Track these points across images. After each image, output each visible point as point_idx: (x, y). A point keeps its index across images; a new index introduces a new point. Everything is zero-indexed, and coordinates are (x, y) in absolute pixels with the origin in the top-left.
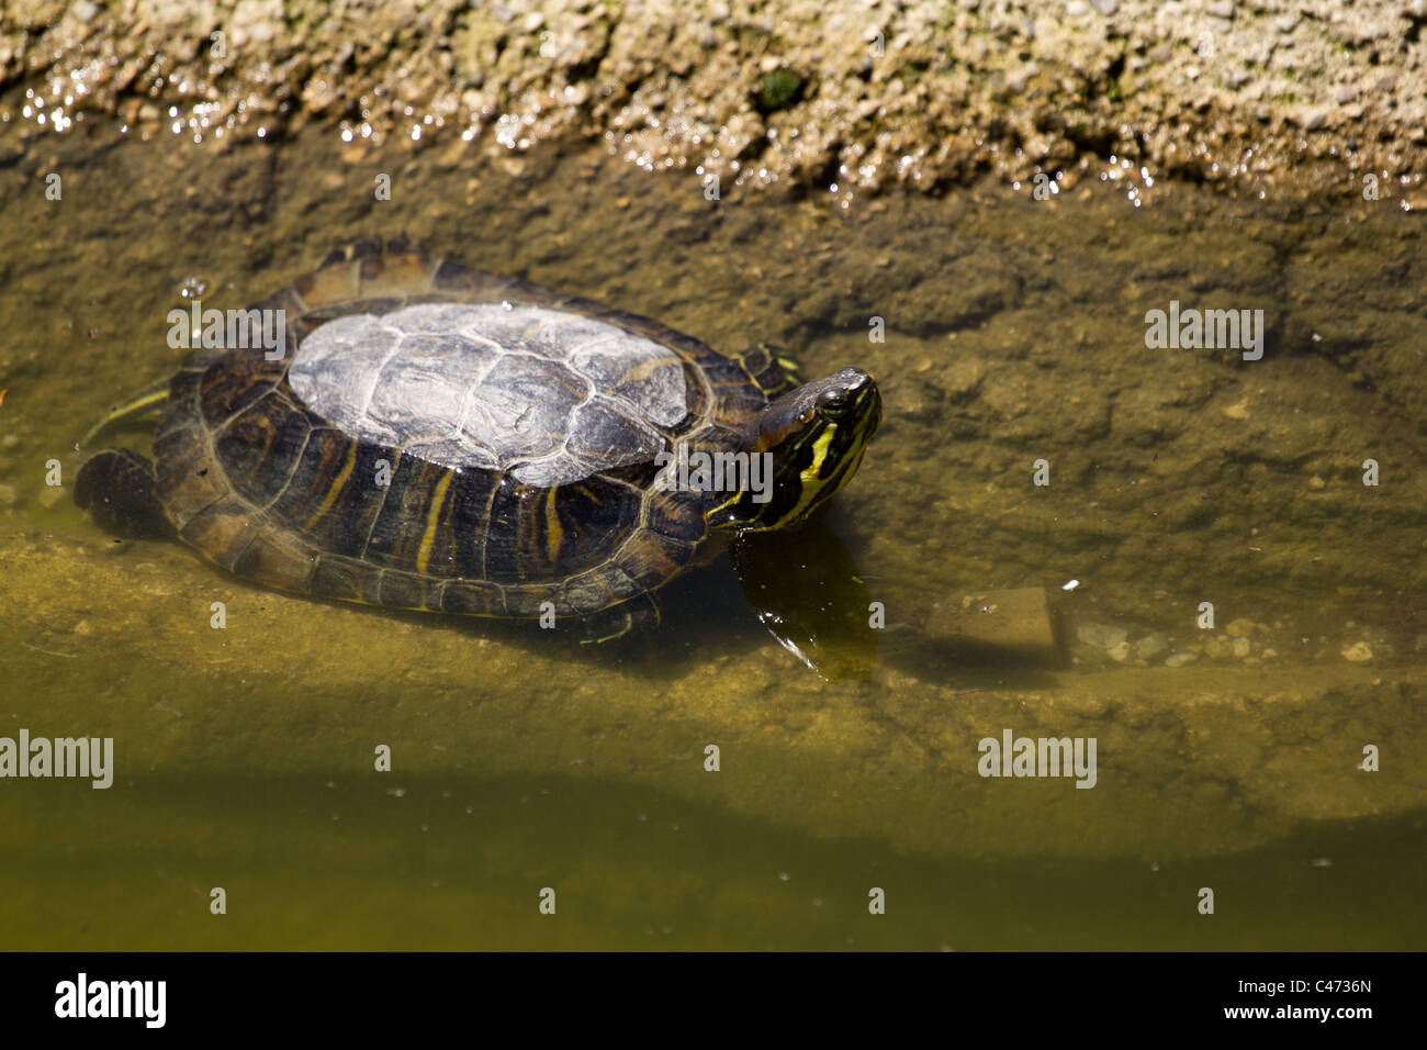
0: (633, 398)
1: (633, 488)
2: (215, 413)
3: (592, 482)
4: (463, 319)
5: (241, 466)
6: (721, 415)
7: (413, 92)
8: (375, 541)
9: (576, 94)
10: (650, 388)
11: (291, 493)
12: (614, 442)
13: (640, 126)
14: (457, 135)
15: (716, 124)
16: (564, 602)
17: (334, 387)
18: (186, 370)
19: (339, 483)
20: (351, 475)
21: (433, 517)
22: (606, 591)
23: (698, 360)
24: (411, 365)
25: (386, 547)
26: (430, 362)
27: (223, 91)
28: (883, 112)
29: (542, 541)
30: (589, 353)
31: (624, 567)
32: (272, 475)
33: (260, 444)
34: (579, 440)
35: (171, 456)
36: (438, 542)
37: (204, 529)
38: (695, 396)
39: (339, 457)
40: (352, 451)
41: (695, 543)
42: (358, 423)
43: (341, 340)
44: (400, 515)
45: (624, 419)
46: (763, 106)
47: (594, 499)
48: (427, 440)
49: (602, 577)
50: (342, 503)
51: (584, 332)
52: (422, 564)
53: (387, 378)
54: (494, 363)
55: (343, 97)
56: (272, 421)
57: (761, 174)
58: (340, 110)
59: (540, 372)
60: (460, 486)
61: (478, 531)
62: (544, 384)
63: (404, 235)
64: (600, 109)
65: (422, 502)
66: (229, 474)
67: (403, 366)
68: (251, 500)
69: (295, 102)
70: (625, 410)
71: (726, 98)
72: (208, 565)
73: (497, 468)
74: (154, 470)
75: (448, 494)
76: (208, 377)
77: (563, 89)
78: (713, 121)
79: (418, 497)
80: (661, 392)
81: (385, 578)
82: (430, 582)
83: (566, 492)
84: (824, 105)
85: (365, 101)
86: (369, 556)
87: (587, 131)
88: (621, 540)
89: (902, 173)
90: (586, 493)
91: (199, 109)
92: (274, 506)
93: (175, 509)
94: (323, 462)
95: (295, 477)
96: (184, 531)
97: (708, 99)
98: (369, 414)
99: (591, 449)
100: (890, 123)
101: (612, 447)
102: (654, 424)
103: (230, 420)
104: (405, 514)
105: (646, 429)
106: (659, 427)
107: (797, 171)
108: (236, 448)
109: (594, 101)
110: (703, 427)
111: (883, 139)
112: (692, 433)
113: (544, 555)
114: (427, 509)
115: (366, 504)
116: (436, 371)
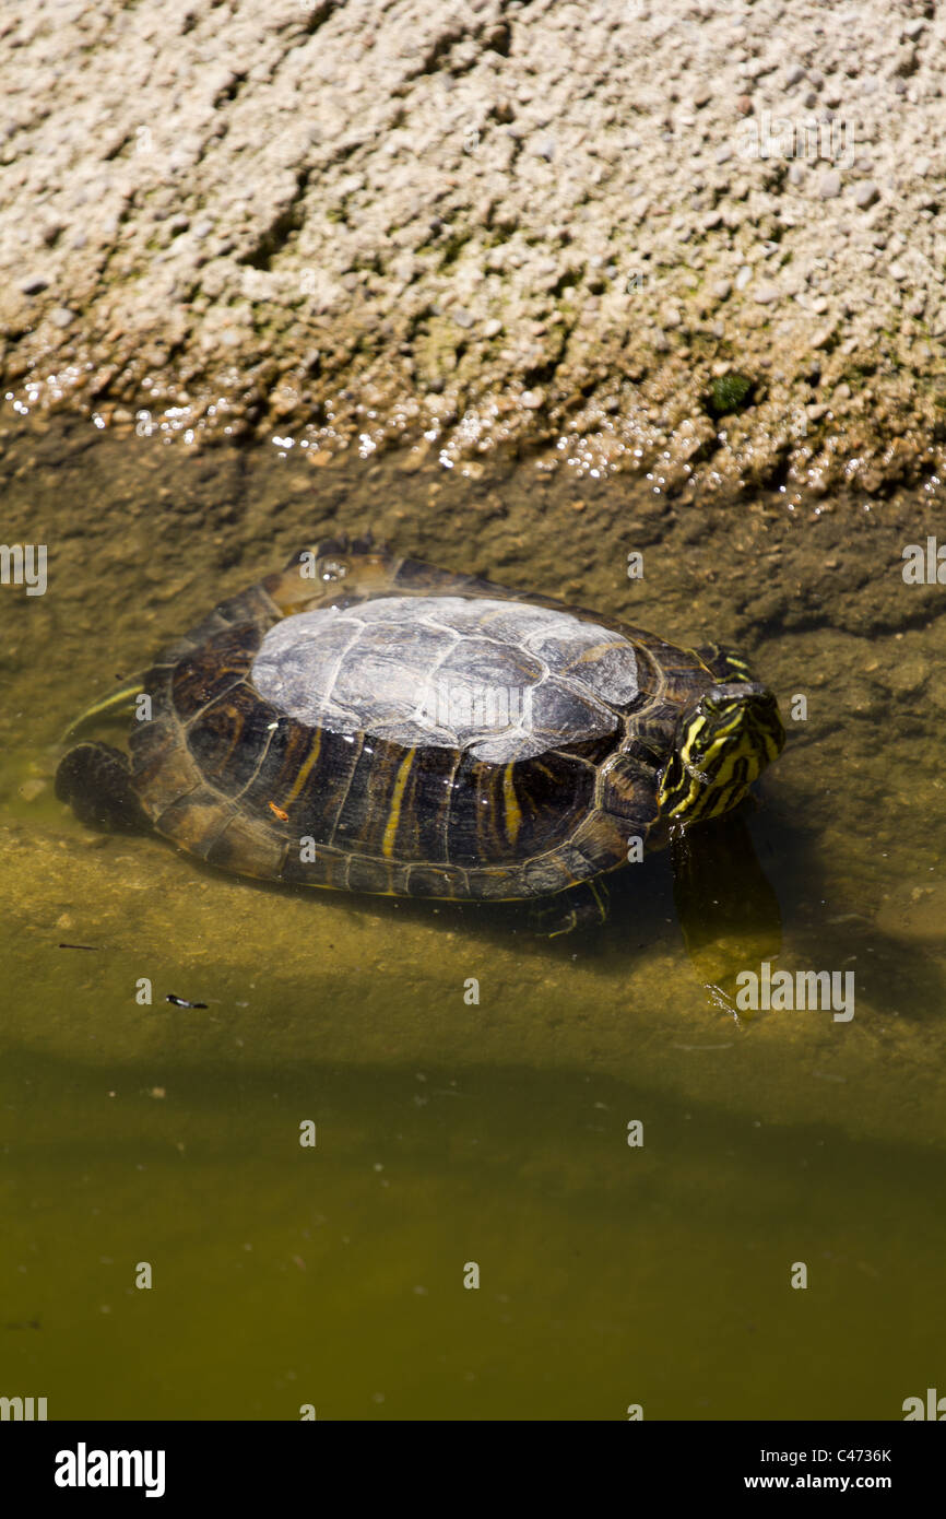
0: (586, 678)
1: (587, 763)
2: (186, 705)
3: (547, 758)
4: (421, 609)
5: (212, 756)
6: (671, 694)
7: (376, 396)
8: (342, 826)
9: (534, 398)
10: (602, 669)
11: (261, 782)
12: (567, 719)
13: (595, 429)
14: (418, 437)
15: (670, 428)
16: (525, 884)
17: (299, 675)
18: (158, 666)
19: (305, 770)
20: (317, 762)
21: (396, 802)
22: (564, 872)
23: (649, 647)
24: (372, 652)
25: (352, 832)
26: (390, 648)
27: (193, 394)
28: (830, 416)
29: (501, 824)
30: (543, 637)
31: (581, 848)
32: (241, 764)
33: (230, 734)
34: (534, 718)
35: (146, 749)
36: (401, 826)
37: (178, 820)
38: (646, 675)
39: (305, 744)
40: (317, 739)
41: (648, 825)
42: (322, 708)
43: (305, 631)
44: (365, 801)
45: (578, 698)
46: (714, 409)
47: (550, 775)
48: (388, 722)
49: (559, 858)
50: (308, 791)
51: (538, 619)
52: (387, 850)
53: (350, 664)
54: (451, 648)
55: (308, 401)
56: (241, 711)
57: (712, 477)
58: (306, 413)
59: (495, 655)
60: (421, 768)
61: (440, 815)
62: (499, 666)
63: (370, 535)
64: (555, 413)
65: (386, 787)
66: (201, 766)
67: (363, 654)
68: (222, 790)
69: (263, 406)
70: (578, 690)
71: (678, 402)
72: (184, 856)
73: (456, 747)
74: (130, 763)
75: (410, 778)
76: (179, 671)
77: (521, 393)
78: (666, 425)
79: (381, 783)
80: (613, 672)
81: (352, 863)
82: (395, 866)
83: (523, 768)
84: (772, 409)
85: (330, 404)
86: (337, 842)
87: (544, 433)
88: (577, 823)
89: (850, 475)
90: (542, 768)
91: (172, 412)
92: (244, 796)
93: (151, 801)
94: (289, 750)
95: (263, 765)
96: (161, 823)
97: (661, 403)
98: (333, 700)
99: (547, 726)
100: (837, 425)
101: (566, 725)
102: (607, 702)
103: (201, 711)
104: (370, 803)
105: (598, 707)
106: (612, 705)
107: (747, 472)
108: (206, 739)
109: (551, 405)
110: (654, 706)
111: (831, 443)
112: (644, 711)
113: (503, 838)
114: (390, 794)
115: (332, 790)
116: (396, 657)
